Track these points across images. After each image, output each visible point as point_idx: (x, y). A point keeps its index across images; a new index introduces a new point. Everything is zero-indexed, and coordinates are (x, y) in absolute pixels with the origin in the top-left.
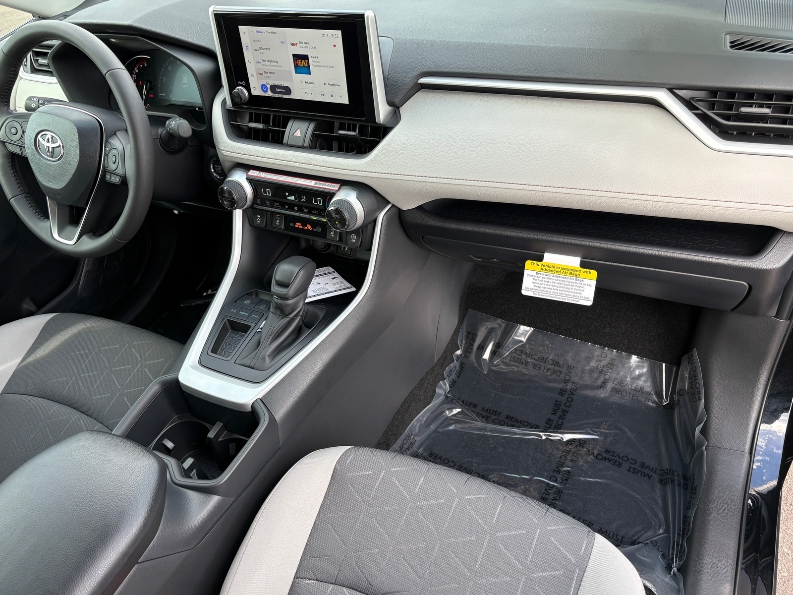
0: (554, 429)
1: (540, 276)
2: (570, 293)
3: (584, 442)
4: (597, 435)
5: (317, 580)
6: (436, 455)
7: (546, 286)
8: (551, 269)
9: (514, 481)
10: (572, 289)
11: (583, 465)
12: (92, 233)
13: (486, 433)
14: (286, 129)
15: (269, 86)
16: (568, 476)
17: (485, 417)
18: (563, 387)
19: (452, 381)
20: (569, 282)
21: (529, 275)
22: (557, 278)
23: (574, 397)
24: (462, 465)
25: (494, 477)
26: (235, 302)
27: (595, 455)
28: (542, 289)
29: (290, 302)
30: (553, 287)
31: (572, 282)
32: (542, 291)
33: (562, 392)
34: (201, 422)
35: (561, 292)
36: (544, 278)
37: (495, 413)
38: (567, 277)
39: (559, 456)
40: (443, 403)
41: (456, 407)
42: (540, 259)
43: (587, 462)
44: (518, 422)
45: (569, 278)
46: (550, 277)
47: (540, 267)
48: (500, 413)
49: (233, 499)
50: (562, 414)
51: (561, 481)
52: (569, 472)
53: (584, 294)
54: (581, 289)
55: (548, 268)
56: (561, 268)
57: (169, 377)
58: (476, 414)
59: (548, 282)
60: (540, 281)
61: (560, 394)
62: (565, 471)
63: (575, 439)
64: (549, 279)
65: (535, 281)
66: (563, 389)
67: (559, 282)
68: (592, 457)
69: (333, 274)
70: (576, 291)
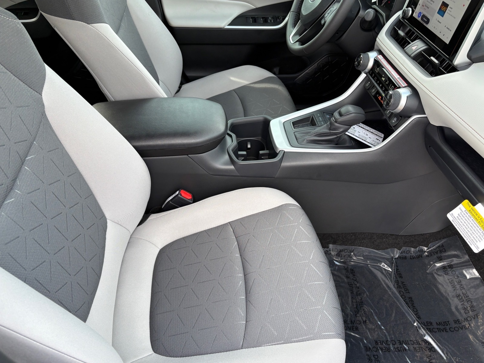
0: (427, 329)
1: (465, 213)
2: (471, 237)
3: (434, 350)
4: (446, 357)
5: (233, 231)
6: (353, 272)
7: (463, 222)
8: (475, 215)
9: (373, 321)
10: (475, 235)
11: (417, 356)
12: (301, 43)
13: (389, 291)
14: (412, 42)
15: (422, 15)
16: (402, 350)
17: (398, 286)
18: (461, 320)
19: (404, 256)
20: (477, 230)
21: (460, 209)
22: (473, 223)
23: (461, 331)
24: (360, 288)
25: (366, 308)
26: (324, 113)
27: (431, 361)
28: (459, 221)
29: (336, 124)
30: (466, 225)
31: (479, 232)
32: (459, 223)
33: (457, 321)
34: (265, 147)
35: (467, 232)
36: (466, 217)
37: (407, 290)
38: (479, 226)
39: (411, 339)
40: (387, 259)
41: (391, 267)
42: (474, 204)
43: (421, 358)
44: (412, 305)
45: (480, 228)
46: (470, 219)
47: (470, 209)
48: (409, 293)
49: (238, 174)
50: (442, 329)
51: (396, 347)
52: (406, 349)
53: (478, 244)
54: (480, 239)
55: (473, 213)
56: (480, 218)
57: (269, 118)
58: (396, 280)
59: (466, 220)
60: (463, 216)
61: (455, 321)
62: (404, 347)
63: (431, 344)
64: (469, 219)
65: (460, 214)
66: (460, 321)
67: (472, 225)
68: (428, 360)
69: (380, 138)
70: (476, 238)
